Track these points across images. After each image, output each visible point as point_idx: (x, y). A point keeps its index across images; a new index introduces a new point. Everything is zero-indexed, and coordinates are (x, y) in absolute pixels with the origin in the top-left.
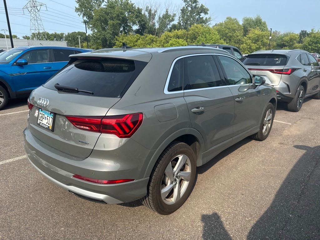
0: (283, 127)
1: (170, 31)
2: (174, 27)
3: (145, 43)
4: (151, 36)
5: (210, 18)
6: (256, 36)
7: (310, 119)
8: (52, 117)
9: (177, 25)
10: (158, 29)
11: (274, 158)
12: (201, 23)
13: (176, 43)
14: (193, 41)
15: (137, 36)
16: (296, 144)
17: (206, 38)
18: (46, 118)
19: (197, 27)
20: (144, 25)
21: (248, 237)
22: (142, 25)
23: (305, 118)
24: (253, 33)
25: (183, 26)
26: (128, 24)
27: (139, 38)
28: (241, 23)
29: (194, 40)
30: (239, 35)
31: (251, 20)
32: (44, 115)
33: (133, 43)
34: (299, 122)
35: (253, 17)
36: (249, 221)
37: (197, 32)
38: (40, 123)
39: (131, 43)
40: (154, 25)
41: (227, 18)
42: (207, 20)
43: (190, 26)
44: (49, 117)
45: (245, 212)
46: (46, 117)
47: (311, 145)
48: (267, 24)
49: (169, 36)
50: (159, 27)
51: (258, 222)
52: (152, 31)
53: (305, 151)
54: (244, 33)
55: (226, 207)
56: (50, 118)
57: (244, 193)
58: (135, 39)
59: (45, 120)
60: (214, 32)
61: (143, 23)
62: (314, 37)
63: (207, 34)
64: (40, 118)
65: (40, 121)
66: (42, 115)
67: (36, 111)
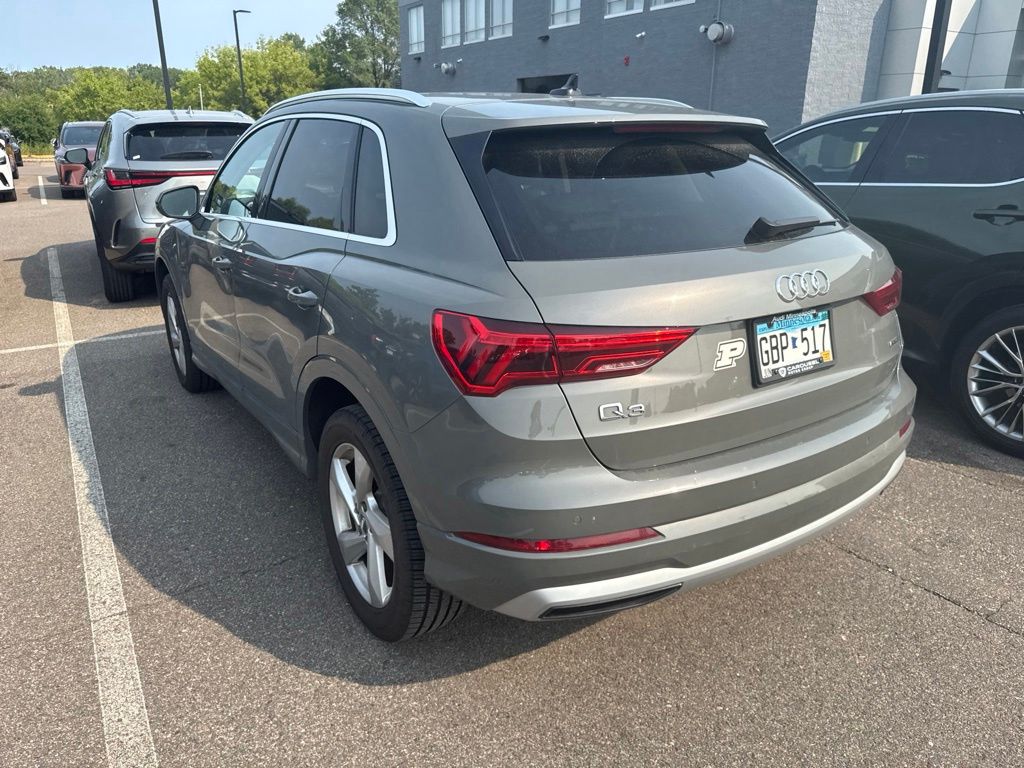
8: (826, 322)
18: (794, 340)
32: (781, 335)
38: (775, 372)
44: (809, 329)
46: (797, 334)
56: (817, 329)
59: (795, 346)
64: (765, 356)
65: (772, 366)
66: (774, 340)
67: (722, 348)
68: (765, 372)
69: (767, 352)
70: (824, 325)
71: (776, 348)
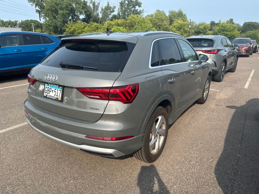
0: (215, 94)
1: (112, 20)
2: (115, 17)
3: (91, 30)
4: (96, 24)
5: (143, 10)
6: (179, 25)
7: (231, 87)
9: (117, 15)
10: (101, 18)
11: (215, 116)
12: (136, 14)
13: (118, 30)
14: (130, 28)
15: (84, 24)
16: (227, 105)
17: (141, 26)
18: (53, 91)
19: (133, 18)
20: (90, 14)
21: (215, 173)
22: (88, 14)
23: (228, 86)
24: (177, 23)
25: (122, 16)
26: (76, 14)
27: (85, 25)
28: (167, 15)
29: (132, 27)
30: (166, 24)
31: (175, 12)
32: (50, 88)
33: (81, 30)
34: (224, 89)
35: (177, 10)
36: (212, 161)
37: (133, 22)
39: (79, 30)
40: (98, 15)
41: (157, 11)
42: (140, 11)
43: (127, 16)
44: (57, 90)
45: (207, 155)
47: (238, 105)
48: (186, 15)
49: (111, 24)
50: (102, 16)
51: (218, 161)
52: (96, 20)
53: (235, 110)
54: (170, 23)
55: (192, 153)
56: (59, 90)
57: (202, 142)
58: (83, 27)
60: (148, 22)
61: (88, 13)
62: (222, 26)
63: (142, 23)
64: (46, 91)
65: (47, 94)
66: (48, 88)
67: (41, 86)
68: (45, 94)
69: (47, 90)
70: (61, 91)
71: (49, 90)
